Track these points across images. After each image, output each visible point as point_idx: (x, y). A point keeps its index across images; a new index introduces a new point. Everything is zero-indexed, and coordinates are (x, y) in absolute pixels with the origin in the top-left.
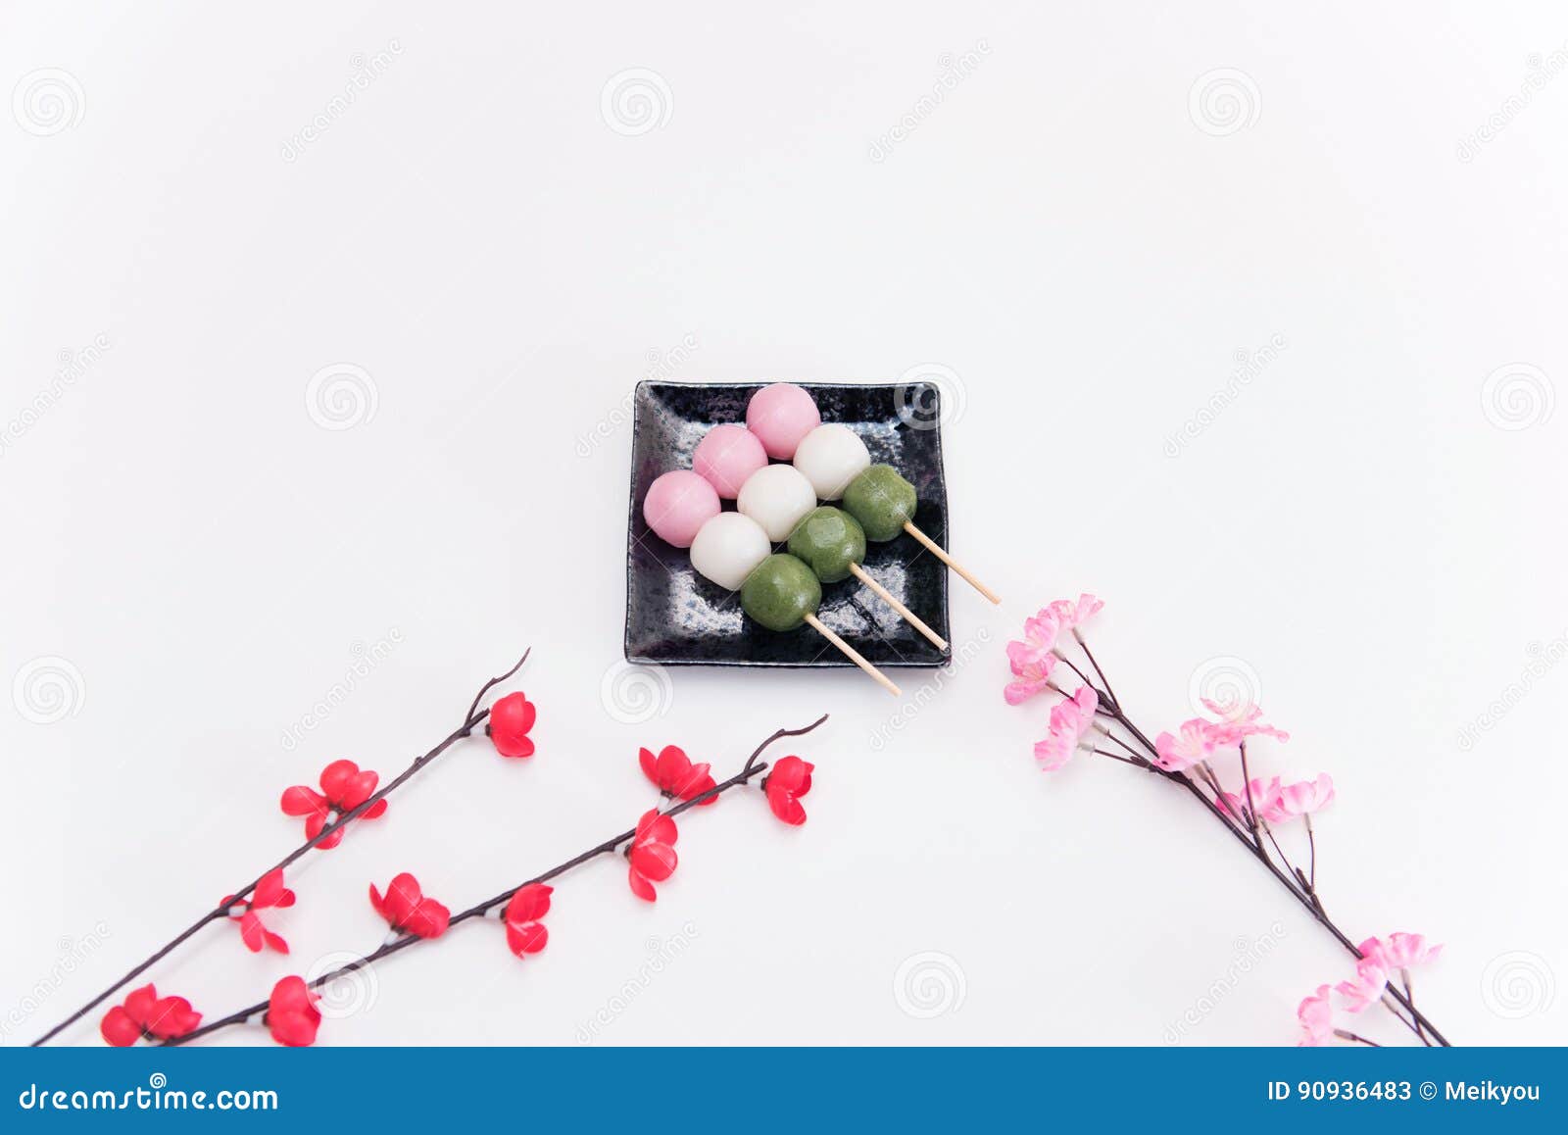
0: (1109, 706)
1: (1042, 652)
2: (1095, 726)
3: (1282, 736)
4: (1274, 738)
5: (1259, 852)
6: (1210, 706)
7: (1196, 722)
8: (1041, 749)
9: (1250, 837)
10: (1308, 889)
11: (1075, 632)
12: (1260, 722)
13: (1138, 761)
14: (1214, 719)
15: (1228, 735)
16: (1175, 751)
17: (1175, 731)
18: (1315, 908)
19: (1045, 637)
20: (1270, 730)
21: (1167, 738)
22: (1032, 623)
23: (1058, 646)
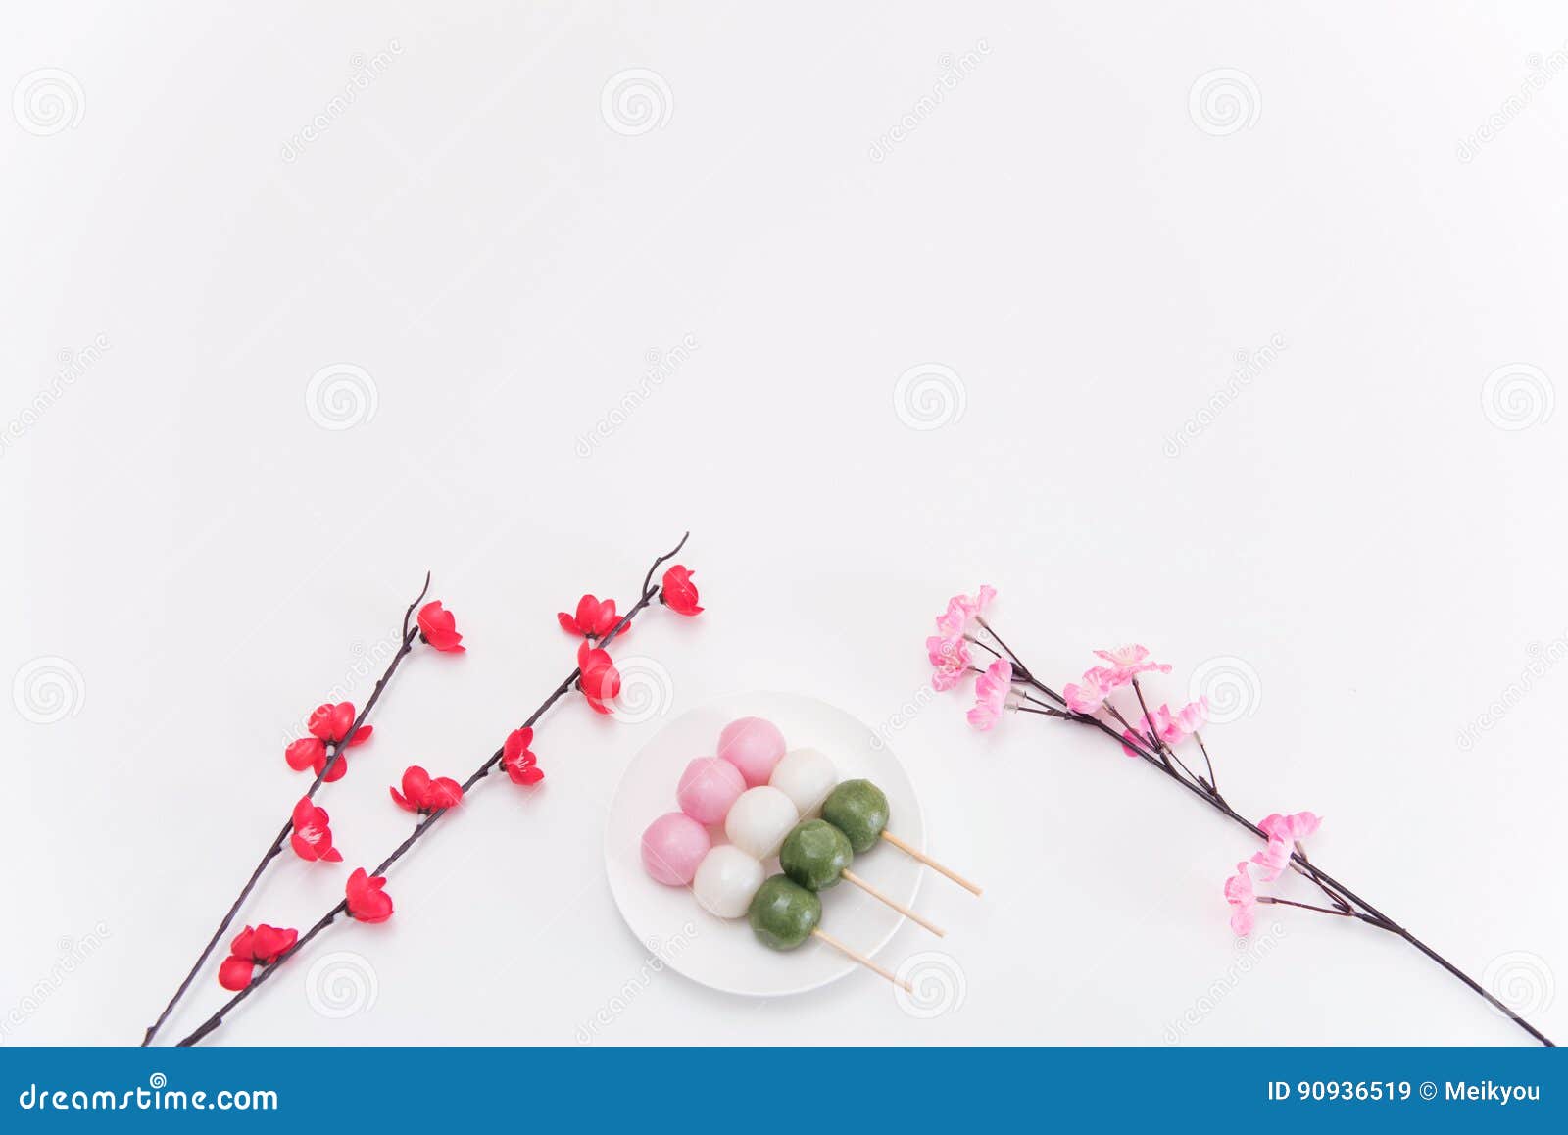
0: (1021, 674)
1: (955, 638)
2: (1014, 691)
3: (1166, 668)
4: (1158, 672)
5: (1168, 769)
6: (1102, 655)
7: (1094, 670)
8: (973, 716)
9: (1157, 757)
10: (1212, 791)
11: (978, 619)
12: (1146, 661)
13: (1052, 712)
14: (1107, 665)
15: (1120, 678)
16: (1080, 698)
17: (1079, 682)
18: (1220, 804)
19: (955, 626)
20: (1153, 666)
21: (1071, 688)
22: (941, 620)
23: (968, 633)
